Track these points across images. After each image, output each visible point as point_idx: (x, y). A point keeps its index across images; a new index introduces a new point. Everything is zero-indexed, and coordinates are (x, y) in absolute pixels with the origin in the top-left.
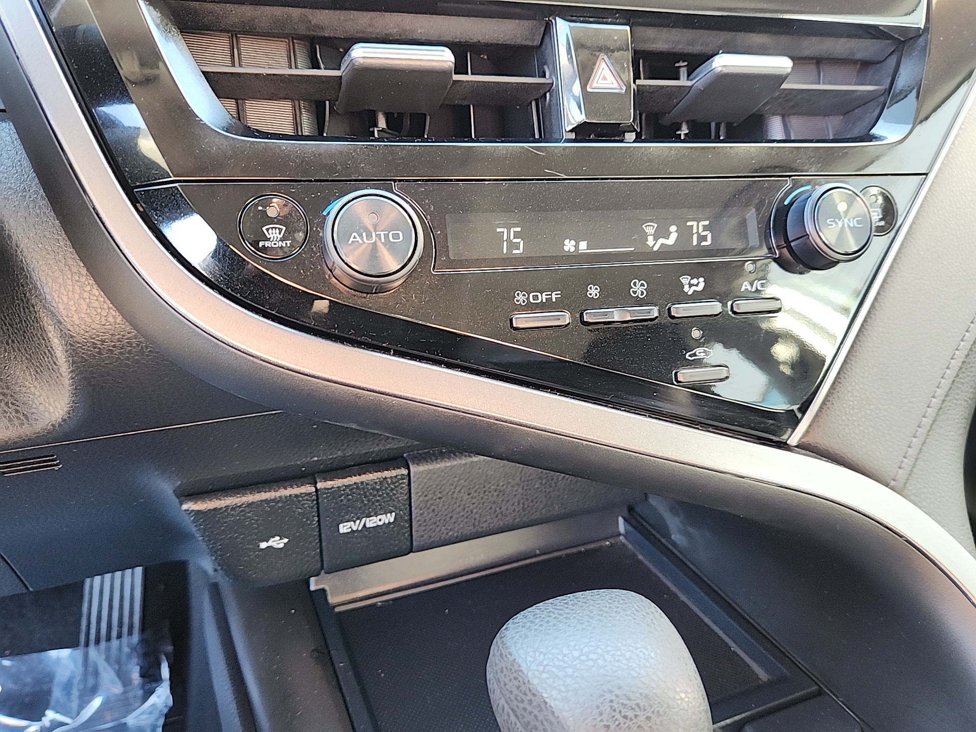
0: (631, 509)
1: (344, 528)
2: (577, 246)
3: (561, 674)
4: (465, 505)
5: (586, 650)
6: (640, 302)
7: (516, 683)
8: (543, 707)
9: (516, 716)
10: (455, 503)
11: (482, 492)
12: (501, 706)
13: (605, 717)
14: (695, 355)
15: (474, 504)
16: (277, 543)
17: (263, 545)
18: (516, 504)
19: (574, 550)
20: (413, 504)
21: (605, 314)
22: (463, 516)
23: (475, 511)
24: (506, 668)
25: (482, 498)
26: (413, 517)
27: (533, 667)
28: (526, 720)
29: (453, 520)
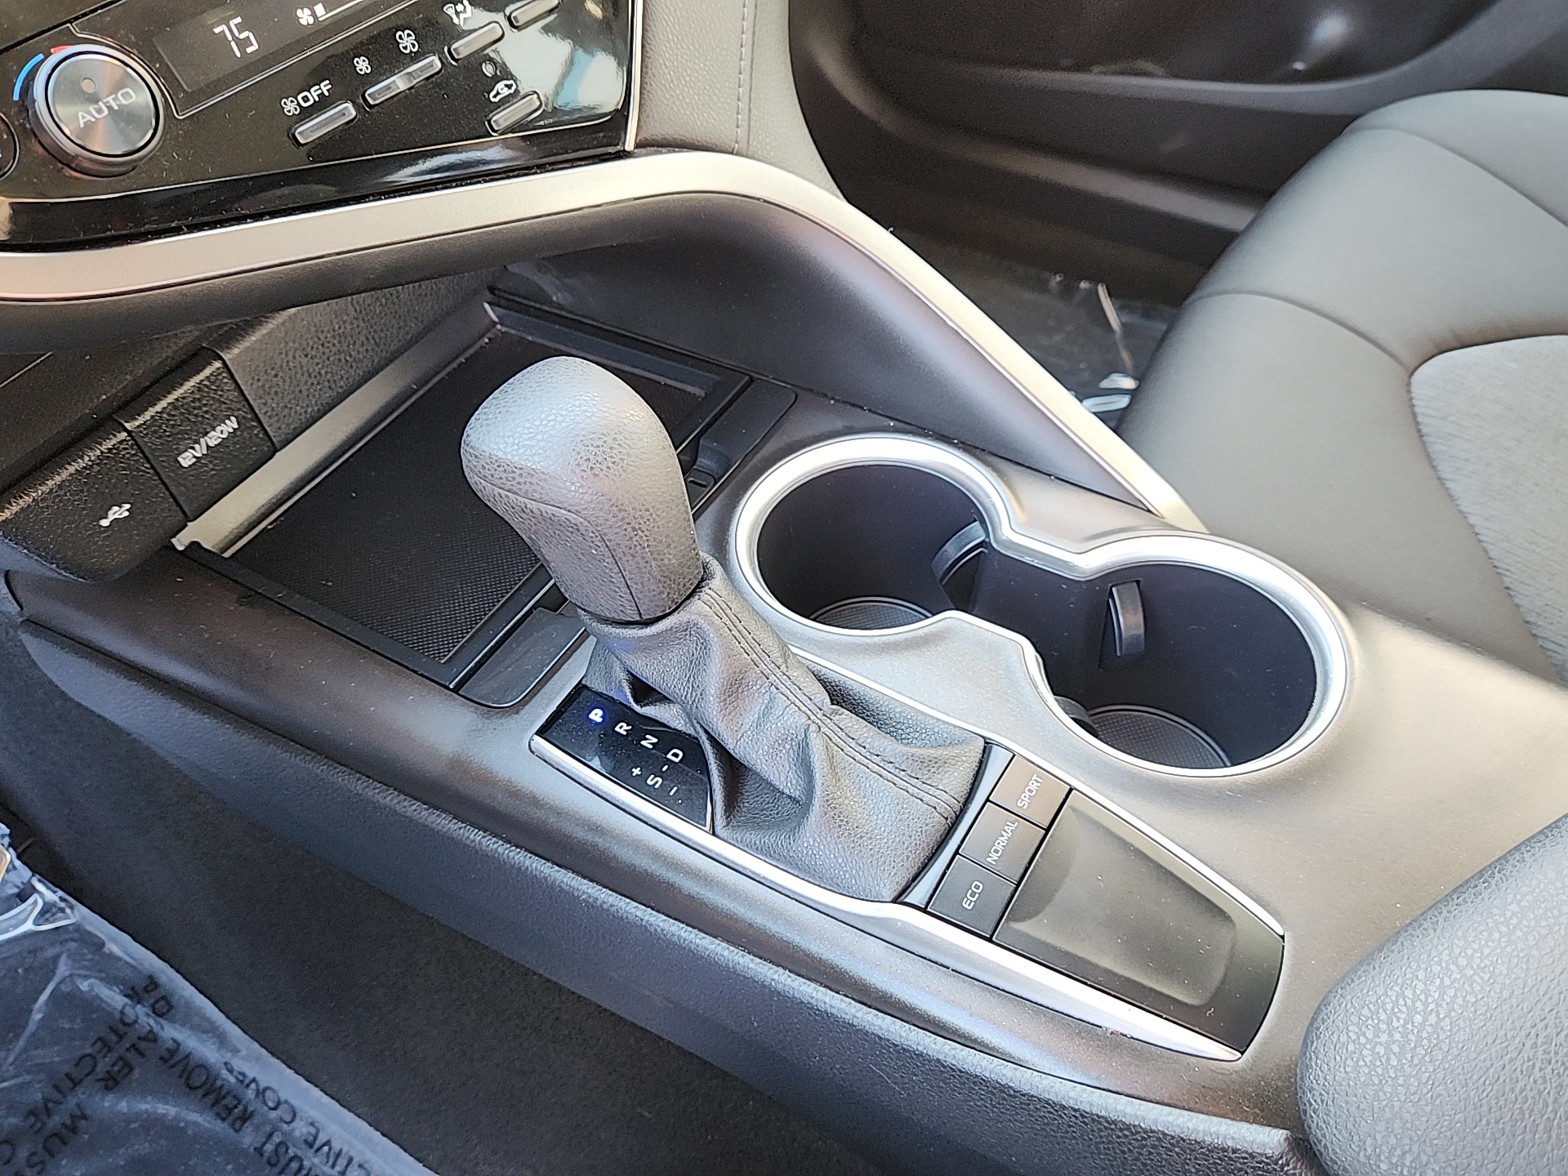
0: (492, 289)
1: (186, 460)
2: (314, 14)
3: (534, 443)
4: (308, 371)
5: (543, 416)
6: (415, 57)
7: (501, 469)
8: (532, 472)
9: (515, 493)
10: (296, 373)
11: (320, 347)
12: (497, 495)
13: (582, 454)
14: (498, 93)
15: (318, 364)
16: (119, 512)
17: (105, 523)
18: (365, 342)
19: (454, 365)
20: (248, 397)
21: (388, 88)
22: (312, 384)
23: (323, 372)
24: (487, 463)
25: (324, 353)
26: (257, 411)
27: (508, 450)
28: (524, 490)
29: (305, 393)
